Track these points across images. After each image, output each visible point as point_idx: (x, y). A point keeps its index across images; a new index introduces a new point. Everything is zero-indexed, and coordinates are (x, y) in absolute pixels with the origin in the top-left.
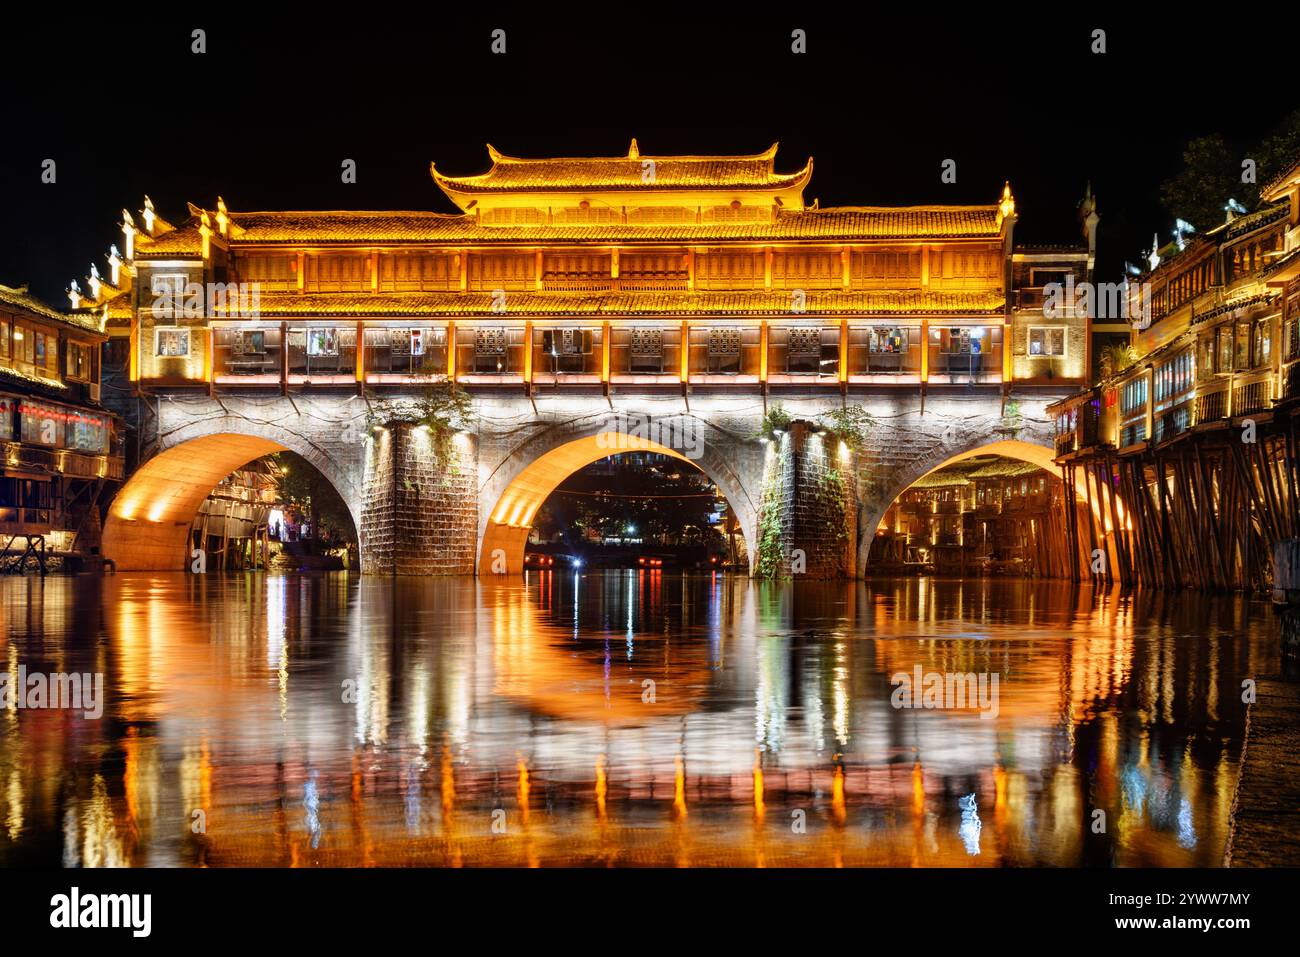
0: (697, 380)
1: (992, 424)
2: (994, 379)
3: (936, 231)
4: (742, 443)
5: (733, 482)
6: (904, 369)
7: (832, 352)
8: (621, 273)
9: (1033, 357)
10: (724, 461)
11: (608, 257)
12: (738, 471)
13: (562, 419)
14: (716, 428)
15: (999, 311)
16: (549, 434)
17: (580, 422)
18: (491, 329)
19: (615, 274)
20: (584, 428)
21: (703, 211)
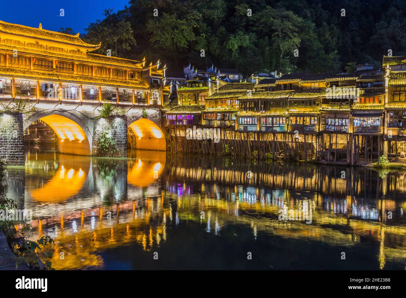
0: (84, 101)
1: (140, 114)
2: (146, 104)
3: (129, 66)
4: (89, 118)
5: (87, 129)
6: (129, 101)
7: (114, 96)
8: (57, 67)
9: (153, 100)
10: (85, 123)
11: (52, 62)
12: (88, 126)
13: (40, 110)
14: (83, 114)
15: (148, 88)
16: (36, 115)
17: (46, 111)
18: (26, 82)
19: (54, 67)
20: (46, 113)
21: (68, 50)
